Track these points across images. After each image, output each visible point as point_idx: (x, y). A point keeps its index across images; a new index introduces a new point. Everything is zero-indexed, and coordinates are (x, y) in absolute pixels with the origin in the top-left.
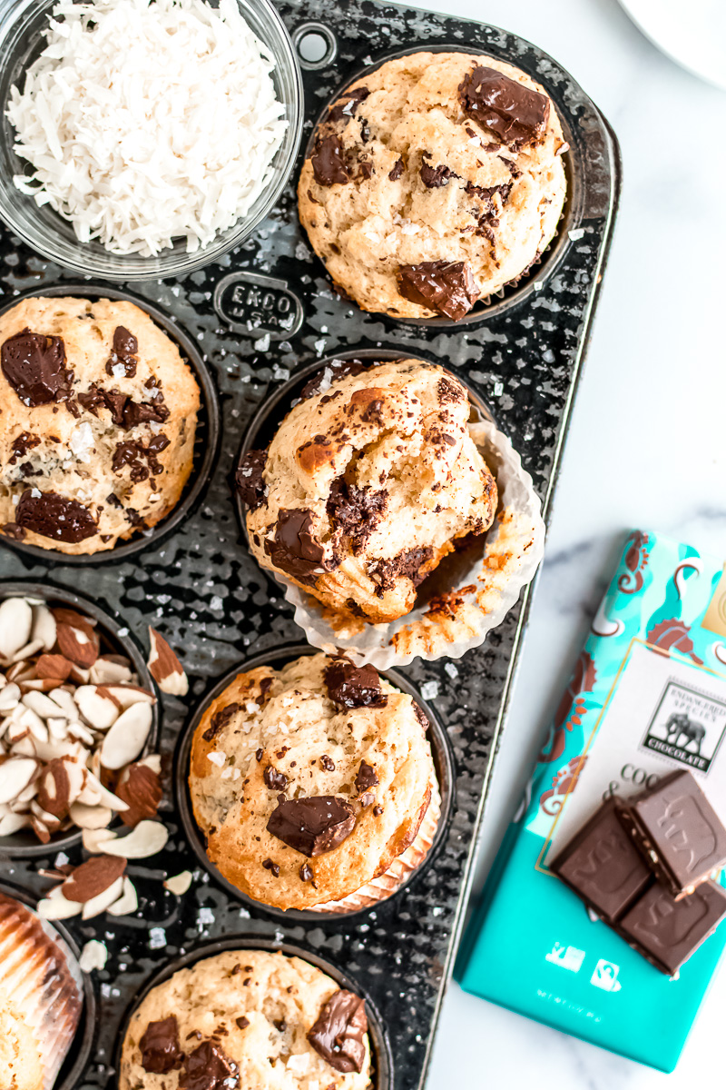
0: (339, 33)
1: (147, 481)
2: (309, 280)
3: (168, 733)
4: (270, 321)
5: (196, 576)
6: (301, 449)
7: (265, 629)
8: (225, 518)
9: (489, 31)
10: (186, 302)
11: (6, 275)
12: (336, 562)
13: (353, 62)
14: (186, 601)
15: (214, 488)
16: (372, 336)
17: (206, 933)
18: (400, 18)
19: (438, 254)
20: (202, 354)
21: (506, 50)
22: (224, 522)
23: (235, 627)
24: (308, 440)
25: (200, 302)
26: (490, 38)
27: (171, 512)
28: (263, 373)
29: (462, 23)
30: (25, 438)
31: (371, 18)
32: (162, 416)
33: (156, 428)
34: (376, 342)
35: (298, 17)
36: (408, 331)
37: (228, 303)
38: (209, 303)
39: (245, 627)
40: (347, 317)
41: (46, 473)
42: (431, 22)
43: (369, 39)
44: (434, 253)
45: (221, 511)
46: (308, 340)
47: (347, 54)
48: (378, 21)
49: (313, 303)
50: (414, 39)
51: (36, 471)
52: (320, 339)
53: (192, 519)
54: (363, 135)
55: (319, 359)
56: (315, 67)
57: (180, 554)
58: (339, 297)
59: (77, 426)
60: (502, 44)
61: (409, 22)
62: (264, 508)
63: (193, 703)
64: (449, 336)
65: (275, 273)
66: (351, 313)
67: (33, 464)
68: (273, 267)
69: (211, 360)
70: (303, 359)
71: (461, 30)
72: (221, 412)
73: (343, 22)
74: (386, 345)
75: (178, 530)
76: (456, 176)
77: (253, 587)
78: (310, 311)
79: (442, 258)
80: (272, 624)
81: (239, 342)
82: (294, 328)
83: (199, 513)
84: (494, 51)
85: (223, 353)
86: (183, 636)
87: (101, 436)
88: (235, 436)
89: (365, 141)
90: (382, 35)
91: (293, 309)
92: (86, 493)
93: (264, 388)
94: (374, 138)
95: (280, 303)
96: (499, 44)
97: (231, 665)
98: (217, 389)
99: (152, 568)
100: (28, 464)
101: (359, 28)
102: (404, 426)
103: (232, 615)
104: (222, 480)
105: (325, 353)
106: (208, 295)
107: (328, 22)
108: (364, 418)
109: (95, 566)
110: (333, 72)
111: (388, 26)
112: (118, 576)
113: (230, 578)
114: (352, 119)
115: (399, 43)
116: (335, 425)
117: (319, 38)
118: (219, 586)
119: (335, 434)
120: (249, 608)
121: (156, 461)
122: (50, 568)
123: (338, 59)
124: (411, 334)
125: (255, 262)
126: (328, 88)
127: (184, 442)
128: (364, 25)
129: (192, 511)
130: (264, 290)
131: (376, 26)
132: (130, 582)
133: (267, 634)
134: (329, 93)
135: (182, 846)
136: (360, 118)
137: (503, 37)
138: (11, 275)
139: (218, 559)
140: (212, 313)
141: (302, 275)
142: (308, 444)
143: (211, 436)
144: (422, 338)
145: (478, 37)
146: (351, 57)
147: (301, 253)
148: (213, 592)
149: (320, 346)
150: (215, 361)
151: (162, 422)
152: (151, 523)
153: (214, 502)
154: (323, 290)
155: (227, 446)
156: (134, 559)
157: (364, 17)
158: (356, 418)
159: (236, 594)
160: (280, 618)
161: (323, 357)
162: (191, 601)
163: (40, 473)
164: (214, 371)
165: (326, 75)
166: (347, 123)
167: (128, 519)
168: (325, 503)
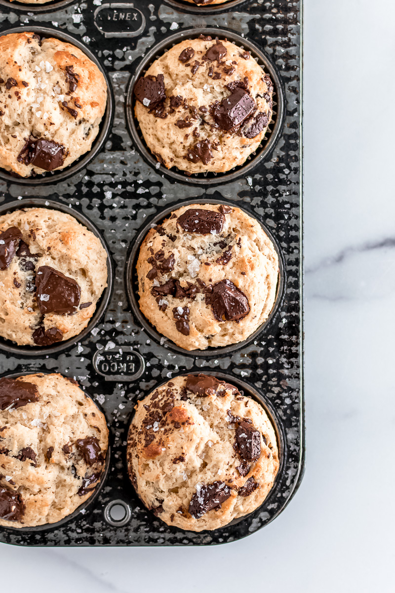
0: (104, 524)
1: (155, 252)
2: (93, 384)
3: (121, 116)
4: (111, 356)
5: (124, 207)
7: (79, 185)
8: (114, 243)
9: (22, 543)
10: (159, 358)
11: (261, 351)
13: (94, 509)
14: (126, 191)
15: (123, 258)
16: (52, 360)
17: (76, 8)
18: (73, 539)
19: (19, 412)
20: (145, 330)
21: (9, 534)
22: (114, 240)
23: (96, 183)
25: (152, 359)
26: (20, 539)
27: (144, 239)
28: (109, 327)
29: (38, 543)
30: (225, 261)
31: (89, 535)
32: (155, 290)
33: (156, 283)
34: (49, 357)
35: (129, 527)
36: (33, 367)
37: (137, 362)
38: (147, 360)
39: (90, 184)
40: (68, 368)
41: (212, 245)
42: (55, 541)
43: (87, 524)
44: (21, 412)
45: (117, 246)
46: (88, 350)
47: (98, 513)
48: (85, 534)
49: (89, 372)
50: (62, 529)
51: (218, 245)
52: (81, 353)
53: (132, 238)
54: (75, 469)
55: (79, 342)
56: (114, 502)
57: (134, 217)
58: (75, 378)
59: (198, 274)
60: (12, 537)
61: (67, 538)
63: (111, 136)
64: (9, 369)
65: (113, 384)
66: (67, 371)
67: (220, 249)
68: (115, 387)
69: (139, 328)
70: (88, 339)
71: (37, 540)
72: (128, 300)
73: (104, 530)
74: (43, 357)
75: (138, 230)
76: (15, 457)
77: (90, 207)
78: (90, 367)
79: (16, 410)
80: (75, 189)
81: (125, 342)
82: (96, 356)
83: (129, 242)
84: (16, 532)
85: (133, 334)
86: (124, 172)
87: (185, 272)
88: (117, 290)
89: (73, 466)
90: (81, 528)
91: (100, 366)
92: (187, 238)
93: (106, 319)
94: (68, 469)
95: (108, 368)
96: (15, 536)
97: (93, 162)
98: (133, 313)
99: (149, 206)
100: (222, 248)
101: (94, 529)
103: (99, 190)
104: (119, 263)
105: (77, 345)
106: (148, 364)
107: (112, 528)
109: (180, 201)
110: (103, 501)
111: (78, 533)
112: (166, 198)
113: (104, 210)
114: (84, 477)
115: (70, 525)
117: (115, 519)
118: (110, 204)
120: (90, 195)
121: (153, 265)
122: (205, 194)
123: (103, 509)
124: (31, 366)
125: (126, 388)
126: (105, 492)
127: (142, 279)
128: (92, 531)
129: (133, 242)
130: (118, 373)
131: (85, 532)
132: (159, 195)
133: (77, 183)
134: (104, 490)
135: (100, 54)
136: (79, 478)
137: (13, 541)
138: (259, 352)
139: (113, 219)
140: (144, 355)
141: (98, 386)
143: (131, 286)
144: (24, 365)
145: (27, 538)
146: (96, 511)
147: (101, 399)
148: (112, 200)
149: (80, 349)
150: (137, 328)
151: (154, 287)
152: (153, 230)
153: (121, 250)
154: (84, 380)
155: (121, 283)
156: (159, 209)
157: (93, 535)
159: (99, 201)
160: (72, 193)
161: (77, 343)
162: (123, 193)
163: (215, 244)
164: (137, 323)
165: (108, 499)
166: (86, 474)
167: (164, 230)
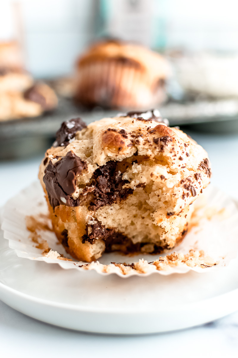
6: (109, 130)
12: (76, 203)
24: (116, 129)
62: (64, 147)
102: (174, 161)
108: (156, 141)
116: (137, 132)
119: (133, 136)
142: (115, 131)
158: (150, 138)
168: (97, 167)
